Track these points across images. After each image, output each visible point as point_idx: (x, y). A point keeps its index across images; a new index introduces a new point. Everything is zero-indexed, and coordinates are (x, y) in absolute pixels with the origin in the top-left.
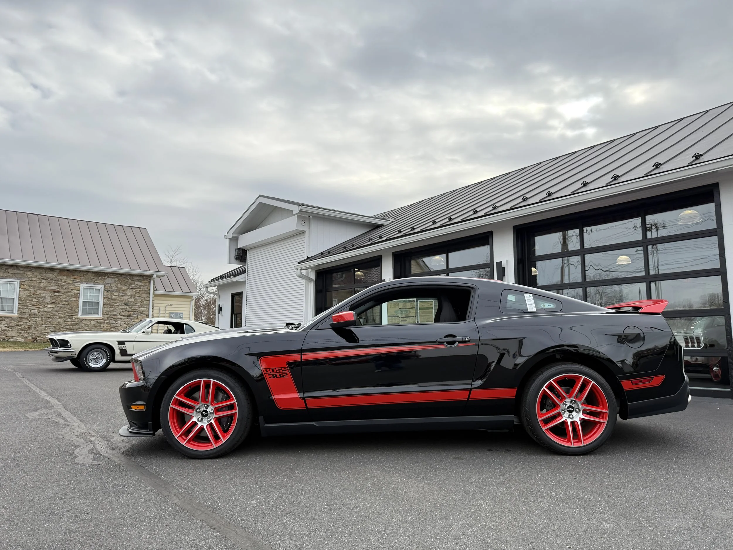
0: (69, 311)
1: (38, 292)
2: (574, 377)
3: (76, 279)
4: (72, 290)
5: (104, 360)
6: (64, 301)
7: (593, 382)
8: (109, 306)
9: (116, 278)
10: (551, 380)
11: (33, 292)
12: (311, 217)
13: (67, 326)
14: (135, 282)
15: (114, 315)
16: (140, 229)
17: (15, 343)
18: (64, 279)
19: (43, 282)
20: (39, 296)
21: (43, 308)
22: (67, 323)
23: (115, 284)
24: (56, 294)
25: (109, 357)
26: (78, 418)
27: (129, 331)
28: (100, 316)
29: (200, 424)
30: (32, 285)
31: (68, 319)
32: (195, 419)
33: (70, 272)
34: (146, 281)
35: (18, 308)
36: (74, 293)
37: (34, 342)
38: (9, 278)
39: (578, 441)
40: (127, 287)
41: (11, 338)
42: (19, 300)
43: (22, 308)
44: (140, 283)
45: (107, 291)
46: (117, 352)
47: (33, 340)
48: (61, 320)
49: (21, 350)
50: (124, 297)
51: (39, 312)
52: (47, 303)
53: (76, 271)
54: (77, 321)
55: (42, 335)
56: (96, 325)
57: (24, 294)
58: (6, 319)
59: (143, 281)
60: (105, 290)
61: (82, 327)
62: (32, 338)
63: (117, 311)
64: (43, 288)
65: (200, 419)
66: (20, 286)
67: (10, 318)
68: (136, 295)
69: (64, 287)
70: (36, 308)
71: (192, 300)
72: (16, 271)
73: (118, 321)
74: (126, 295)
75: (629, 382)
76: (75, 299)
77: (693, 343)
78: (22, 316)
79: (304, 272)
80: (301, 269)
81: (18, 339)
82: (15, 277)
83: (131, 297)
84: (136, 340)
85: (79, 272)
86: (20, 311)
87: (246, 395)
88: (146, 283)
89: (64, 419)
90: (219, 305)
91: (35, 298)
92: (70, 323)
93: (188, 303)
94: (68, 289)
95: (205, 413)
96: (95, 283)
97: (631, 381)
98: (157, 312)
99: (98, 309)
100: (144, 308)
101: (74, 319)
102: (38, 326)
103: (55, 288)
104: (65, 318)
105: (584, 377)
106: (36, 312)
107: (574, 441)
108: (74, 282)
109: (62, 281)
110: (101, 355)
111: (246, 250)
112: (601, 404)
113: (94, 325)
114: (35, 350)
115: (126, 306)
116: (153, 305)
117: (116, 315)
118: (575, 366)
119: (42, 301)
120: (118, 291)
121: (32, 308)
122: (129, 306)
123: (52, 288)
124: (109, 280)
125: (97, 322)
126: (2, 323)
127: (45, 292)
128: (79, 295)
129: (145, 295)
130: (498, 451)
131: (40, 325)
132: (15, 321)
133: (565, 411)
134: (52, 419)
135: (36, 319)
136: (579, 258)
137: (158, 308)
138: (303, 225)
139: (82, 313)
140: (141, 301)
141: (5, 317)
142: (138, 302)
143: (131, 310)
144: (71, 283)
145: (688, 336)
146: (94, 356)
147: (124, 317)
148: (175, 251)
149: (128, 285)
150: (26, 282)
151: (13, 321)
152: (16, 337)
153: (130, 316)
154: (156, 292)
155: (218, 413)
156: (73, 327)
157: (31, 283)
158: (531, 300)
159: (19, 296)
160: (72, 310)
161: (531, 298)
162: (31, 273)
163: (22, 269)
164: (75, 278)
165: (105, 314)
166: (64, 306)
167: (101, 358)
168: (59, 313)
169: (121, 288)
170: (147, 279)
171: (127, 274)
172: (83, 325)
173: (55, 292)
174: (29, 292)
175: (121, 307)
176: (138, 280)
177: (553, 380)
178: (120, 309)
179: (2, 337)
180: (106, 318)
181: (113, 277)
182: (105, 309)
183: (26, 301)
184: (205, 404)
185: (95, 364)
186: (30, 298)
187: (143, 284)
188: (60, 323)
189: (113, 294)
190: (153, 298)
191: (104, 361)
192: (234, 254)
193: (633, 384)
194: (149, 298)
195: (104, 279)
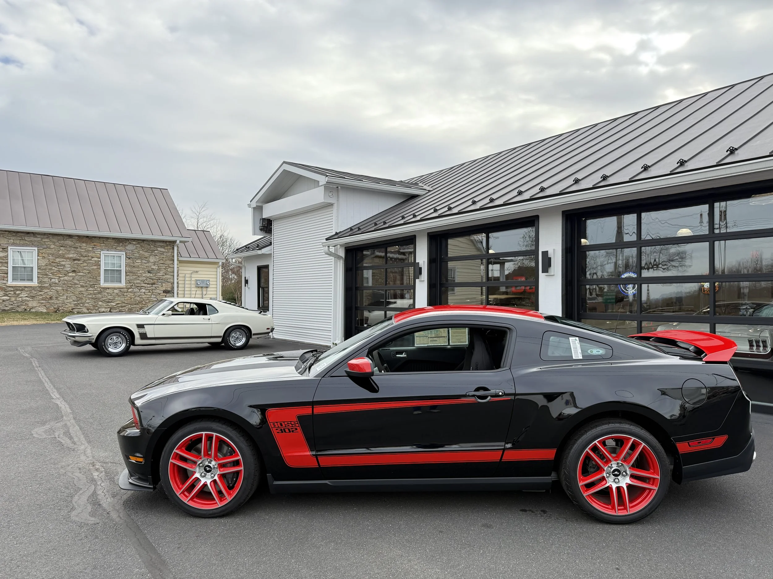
0: (90, 279)
1: (58, 260)
2: (623, 438)
3: (96, 246)
4: (92, 257)
5: (123, 344)
6: (85, 269)
7: (644, 444)
8: (132, 274)
9: (137, 244)
10: (596, 442)
11: (52, 260)
12: (339, 187)
13: (89, 295)
14: (158, 248)
15: (137, 283)
16: (161, 190)
17: (38, 314)
18: (83, 246)
19: (62, 250)
20: (59, 265)
21: (64, 277)
22: (89, 292)
23: (137, 251)
24: (76, 262)
25: (128, 342)
26: (86, 436)
27: (148, 312)
28: (123, 284)
29: (203, 481)
30: (51, 253)
31: (89, 288)
32: (197, 475)
33: (89, 238)
34: (169, 247)
35: (38, 277)
36: (95, 261)
37: (56, 312)
38: (26, 246)
39: (623, 508)
40: (150, 254)
41: (33, 308)
42: (38, 269)
43: (42, 277)
44: (162, 250)
45: (129, 258)
46: (137, 336)
47: (55, 310)
48: (83, 289)
49: (43, 322)
50: (147, 265)
51: (59, 282)
52: (67, 271)
53: (95, 237)
54: (99, 290)
55: (64, 305)
56: (120, 294)
57: (43, 263)
58: (26, 289)
59: (166, 248)
60: (126, 257)
61: (105, 297)
62: (55, 308)
63: (140, 279)
64: (63, 256)
65: (203, 474)
66: (38, 254)
67: (30, 288)
68: (160, 262)
69: (84, 254)
70: (56, 277)
71: (219, 267)
72: (32, 238)
73: (142, 290)
74: (149, 262)
75: (686, 443)
76: (95, 267)
77: (758, 346)
78: (43, 286)
79: (332, 249)
80: (329, 247)
81: (40, 309)
82: (33, 244)
83: (154, 265)
84: (156, 323)
85: (98, 238)
86: (40, 281)
87: (253, 450)
88: (169, 249)
89: (71, 438)
90: (245, 277)
91: (54, 266)
92: (92, 292)
93: (215, 270)
94: (88, 256)
95: (208, 469)
96: (116, 249)
97: (688, 442)
98: (183, 279)
99: (120, 277)
100: (168, 276)
101: (96, 287)
102: (59, 295)
103: (75, 256)
104: (86, 287)
105: (633, 438)
106: (57, 282)
107: (619, 508)
108: (94, 249)
109: (81, 249)
110: (120, 339)
111: (272, 221)
112: (652, 467)
113: (117, 294)
114: (57, 323)
115: (150, 274)
116: (178, 272)
117: (139, 283)
118: (624, 426)
119: (61, 270)
120: (141, 258)
121: (51, 277)
122: (153, 273)
123: (71, 256)
124: (130, 247)
125: (121, 291)
126: (23, 293)
127: (65, 260)
128: (99, 262)
129: (169, 262)
130: (533, 512)
131: (61, 295)
132: (35, 291)
133: (609, 474)
134: (59, 439)
135: (57, 288)
136: (634, 250)
137: (183, 275)
138: (331, 196)
139: (105, 281)
140: (165, 268)
141: (25, 287)
142: (162, 269)
143: (155, 278)
144: (91, 251)
145: (754, 339)
146: (113, 340)
147: (148, 286)
148: (202, 207)
149: (151, 252)
150: (44, 250)
151: (33, 291)
152: (37, 308)
153: (154, 284)
154: (180, 259)
155: (222, 469)
156: (95, 296)
157: (49, 251)
158: (577, 344)
159: (38, 264)
160: (93, 278)
161: (577, 342)
162: (49, 240)
163: (38, 236)
164: (94, 245)
165: (128, 282)
166: (85, 274)
167: (121, 342)
168: (80, 281)
169: (143, 255)
170: (170, 244)
171: (149, 240)
172: (106, 294)
173: (74, 260)
174: (48, 260)
175: (144, 275)
176: (161, 247)
177: (597, 442)
178: (144, 277)
179: (23, 307)
180: (129, 286)
181: (134, 243)
182: (128, 277)
183: (45, 269)
184: (208, 459)
185: (114, 348)
186: (49, 267)
187: (166, 251)
188: (82, 292)
189: (135, 261)
190: (177, 265)
191: (124, 346)
192: (258, 225)
193: (690, 446)
194: (173, 265)
195: (125, 246)
